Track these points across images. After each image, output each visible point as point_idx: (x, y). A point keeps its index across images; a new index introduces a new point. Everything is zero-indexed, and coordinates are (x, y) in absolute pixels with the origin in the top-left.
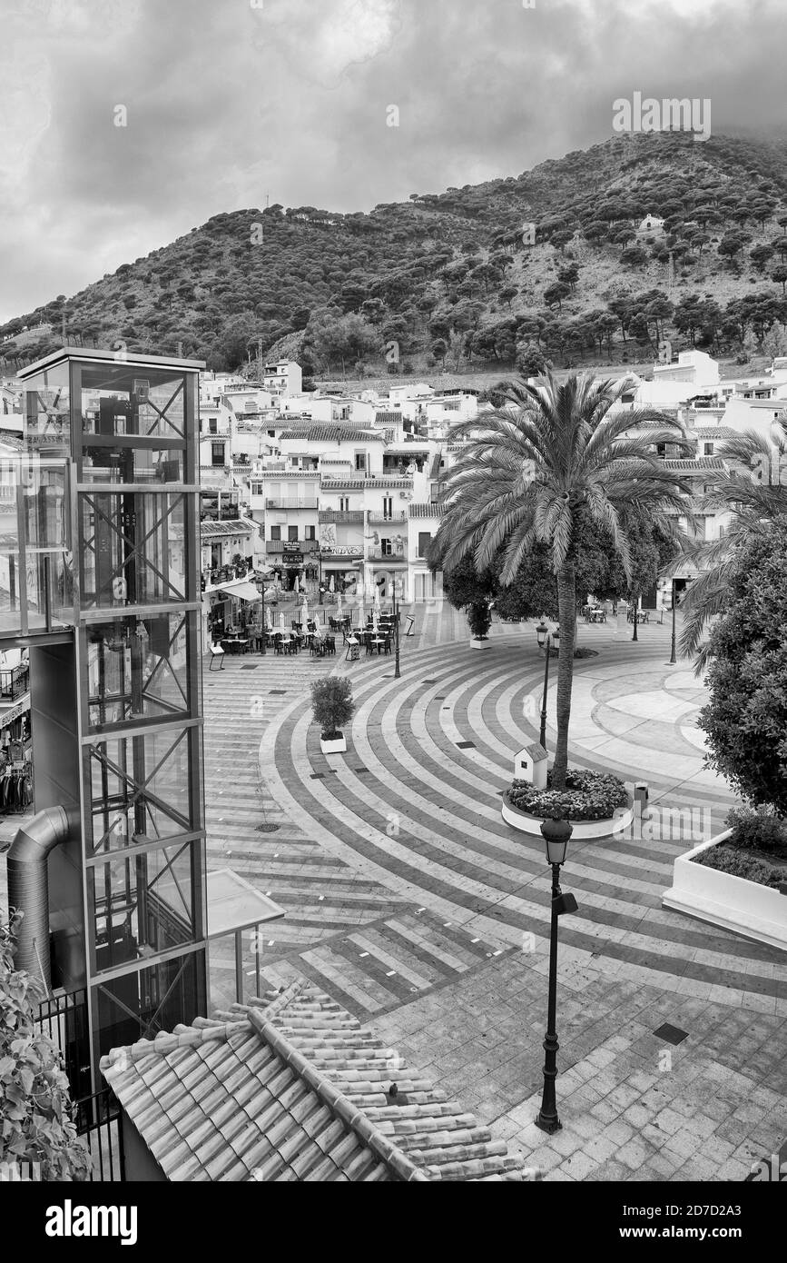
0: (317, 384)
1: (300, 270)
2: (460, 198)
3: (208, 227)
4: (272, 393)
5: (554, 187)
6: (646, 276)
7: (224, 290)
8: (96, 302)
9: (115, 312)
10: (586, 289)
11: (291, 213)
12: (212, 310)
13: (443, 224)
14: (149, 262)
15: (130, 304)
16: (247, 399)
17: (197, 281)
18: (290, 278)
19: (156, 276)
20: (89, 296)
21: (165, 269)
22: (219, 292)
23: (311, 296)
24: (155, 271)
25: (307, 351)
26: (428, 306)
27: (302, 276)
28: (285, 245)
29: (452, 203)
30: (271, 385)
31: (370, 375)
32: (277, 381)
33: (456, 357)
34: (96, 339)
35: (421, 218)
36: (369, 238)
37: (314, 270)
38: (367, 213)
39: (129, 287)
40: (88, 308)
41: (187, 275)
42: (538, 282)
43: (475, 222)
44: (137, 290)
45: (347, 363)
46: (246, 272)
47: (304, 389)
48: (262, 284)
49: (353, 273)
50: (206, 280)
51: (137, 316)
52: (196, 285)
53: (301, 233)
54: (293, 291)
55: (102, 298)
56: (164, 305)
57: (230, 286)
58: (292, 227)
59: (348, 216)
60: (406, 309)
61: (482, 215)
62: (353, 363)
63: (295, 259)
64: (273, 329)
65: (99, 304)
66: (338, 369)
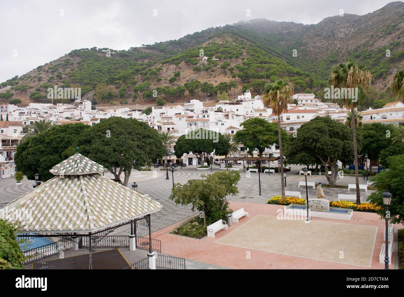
0: (96, 107)
1: (100, 69)
2: (158, 46)
3: (70, 54)
4: (81, 110)
5: (189, 43)
6: (201, 75)
7: (72, 76)
8: (28, 78)
9: (34, 82)
10: (183, 79)
11: (100, 50)
12: (67, 83)
13: (152, 54)
14: (49, 65)
15: (40, 80)
16: (71, 113)
17: (64, 72)
18: (95, 72)
19: (50, 70)
20: (27, 76)
21: (53, 68)
22: (70, 76)
23: (102, 78)
24: (50, 69)
25: (94, 97)
26: (135, 83)
27: (100, 71)
28: (96, 61)
29: (155, 48)
30: (81, 108)
31: (114, 105)
32: (83, 106)
33: (140, 99)
34: (26, 92)
35: (145, 52)
36: (126, 58)
37: (105, 69)
38: (127, 50)
39: (40, 74)
40: (25, 81)
41: (61, 70)
42: (169, 76)
43: (163, 54)
44: (43, 75)
45: (108, 101)
46: (81, 70)
47: (92, 109)
48: (85, 74)
49: (118, 71)
50: (67, 72)
51: (42, 84)
52: (63, 74)
53: (102, 56)
54: (96, 77)
55: (31, 77)
56: (51, 80)
57: (74, 75)
58: (99, 55)
59: (120, 51)
60: (128, 84)
61: (165, 52)
62: (109, 101)
63: (99, 66)
64: (87, 89)
65: (29, 79)
66: (105, 102)
